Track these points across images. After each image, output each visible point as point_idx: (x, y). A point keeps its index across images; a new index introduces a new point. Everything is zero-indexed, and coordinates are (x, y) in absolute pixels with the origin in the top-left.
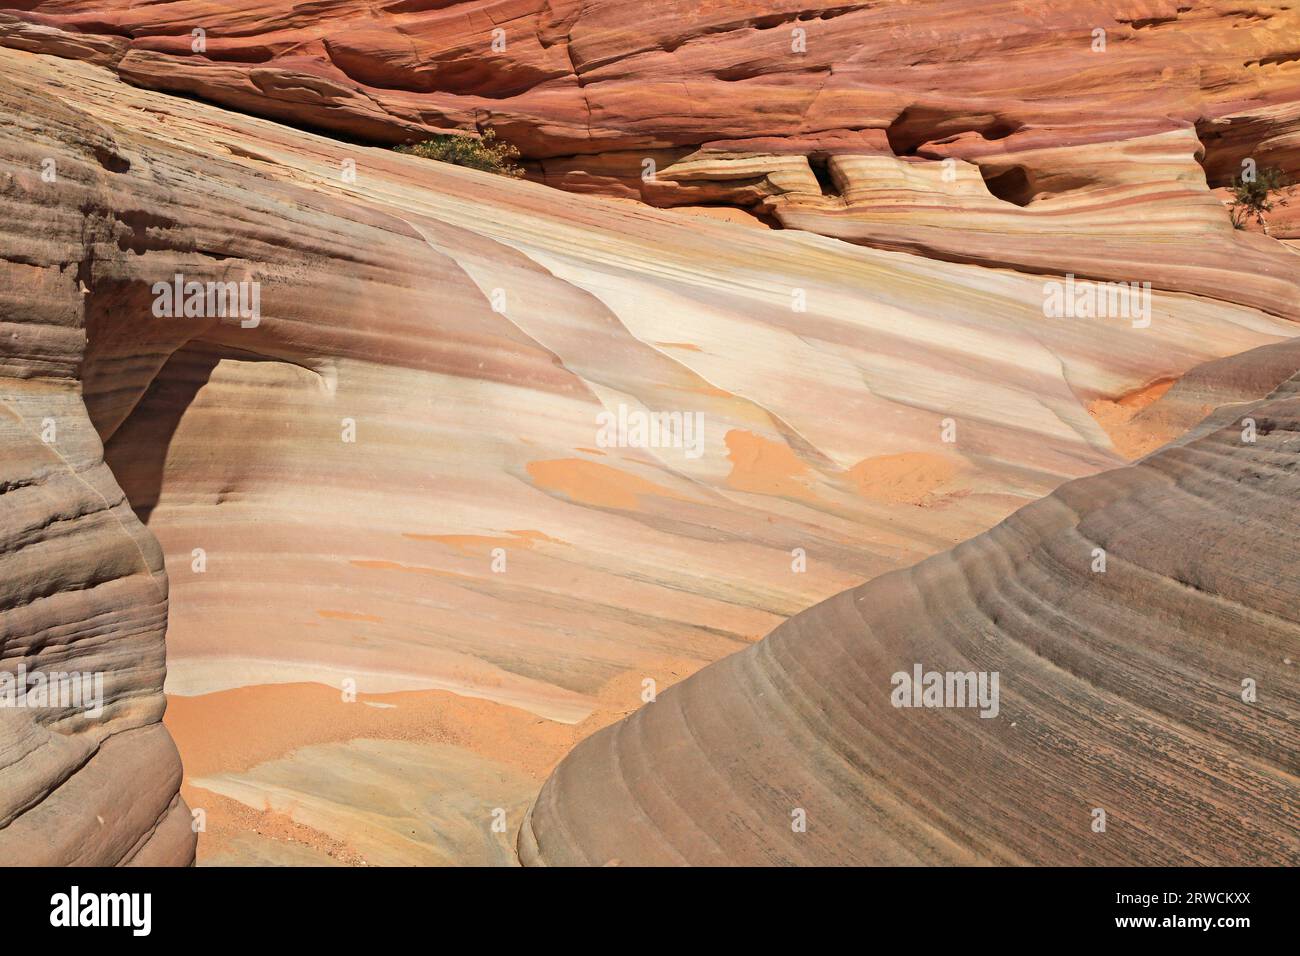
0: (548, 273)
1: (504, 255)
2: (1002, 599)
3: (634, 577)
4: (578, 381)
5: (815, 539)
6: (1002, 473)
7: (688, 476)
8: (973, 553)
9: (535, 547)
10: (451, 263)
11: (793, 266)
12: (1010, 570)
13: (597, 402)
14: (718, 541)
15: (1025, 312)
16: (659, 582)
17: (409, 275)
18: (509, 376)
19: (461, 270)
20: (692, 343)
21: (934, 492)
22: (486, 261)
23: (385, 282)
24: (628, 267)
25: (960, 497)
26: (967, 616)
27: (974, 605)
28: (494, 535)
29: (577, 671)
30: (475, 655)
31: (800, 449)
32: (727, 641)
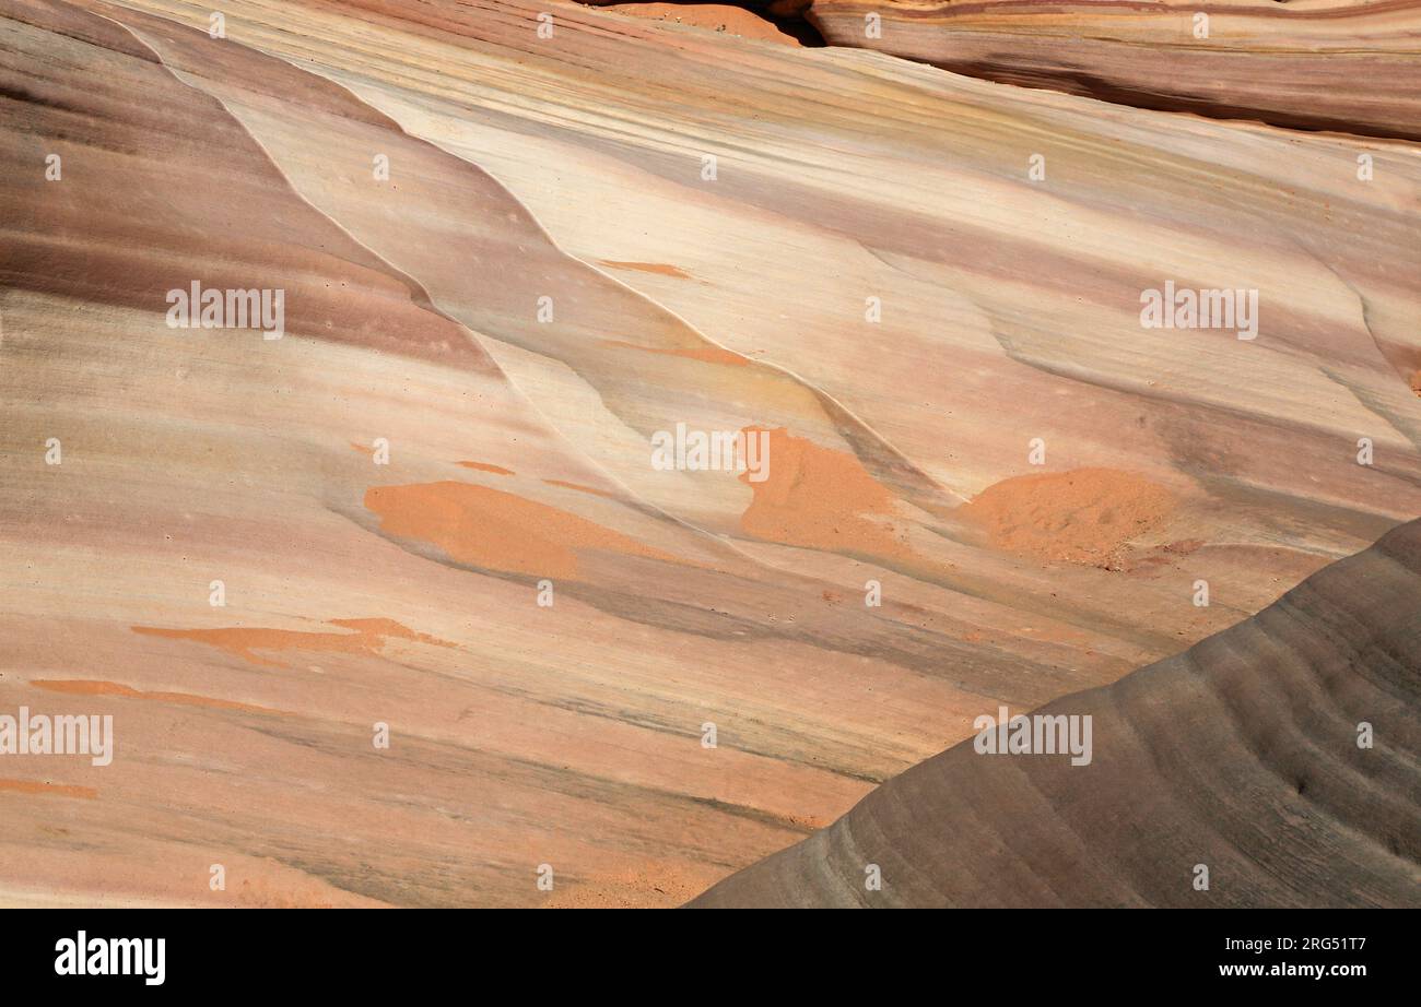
0: (394, 127)
1: (311, 94)
2: (1312, 747)
3: (575, 705)
4: (461, 335)
5: (916, 634)
6: (1260, 506)
7: (669, 514)
8: (1232, 658)
9: (385, 651)
10: (212, 108)
11: (855, 118)
12: (1315, 690)
13: (496, 373)
14: (730, 637)
15: (1291, 203)
16: (624, 716)
17: (132, 129)
18: (329, 325)
19: (233, 122)
20: (669, 262)
21: (1132, 543)
22: (276, 105)
23: (88, 143)
24: (542, 118)
25: (1184, 553)
26: (1242, 780)
27: (1254, 759)
28: (306, 628)
29: (476, 888)
30: (281, 860)
31: (875, 461)
32: (757, 828)
